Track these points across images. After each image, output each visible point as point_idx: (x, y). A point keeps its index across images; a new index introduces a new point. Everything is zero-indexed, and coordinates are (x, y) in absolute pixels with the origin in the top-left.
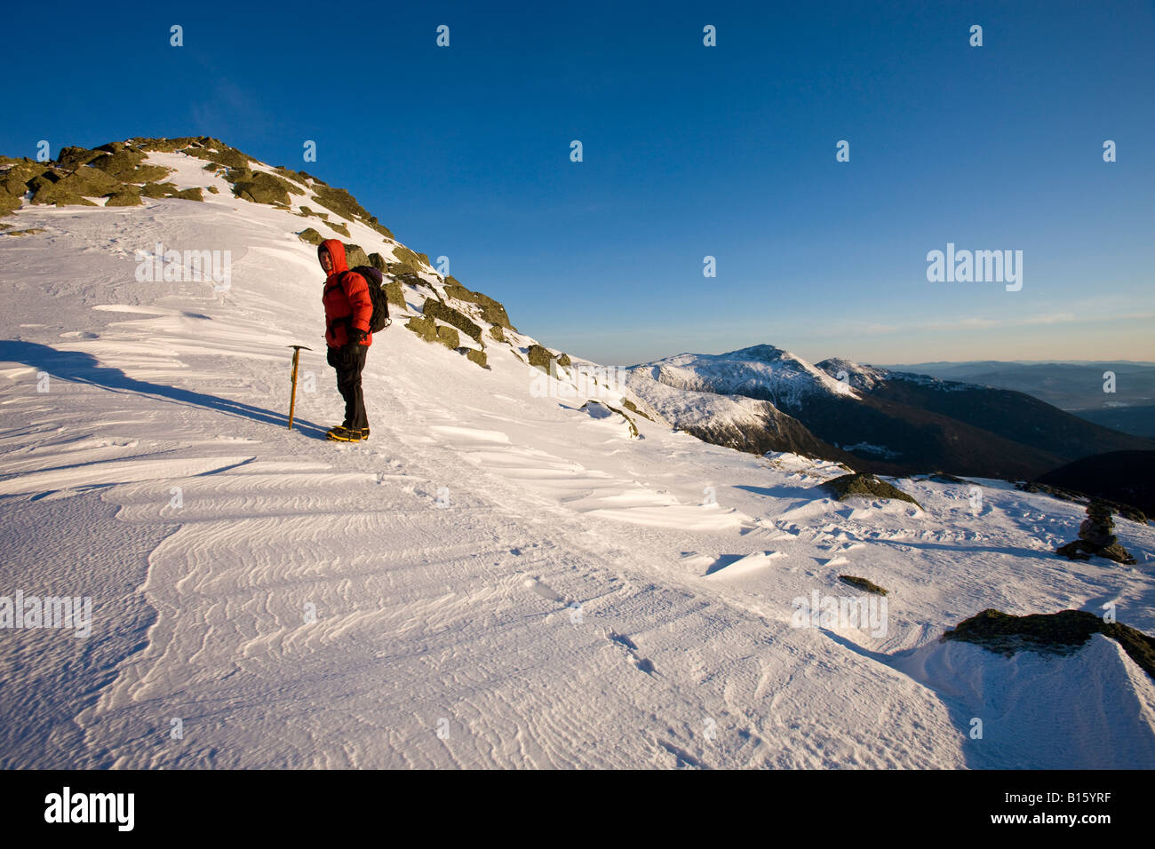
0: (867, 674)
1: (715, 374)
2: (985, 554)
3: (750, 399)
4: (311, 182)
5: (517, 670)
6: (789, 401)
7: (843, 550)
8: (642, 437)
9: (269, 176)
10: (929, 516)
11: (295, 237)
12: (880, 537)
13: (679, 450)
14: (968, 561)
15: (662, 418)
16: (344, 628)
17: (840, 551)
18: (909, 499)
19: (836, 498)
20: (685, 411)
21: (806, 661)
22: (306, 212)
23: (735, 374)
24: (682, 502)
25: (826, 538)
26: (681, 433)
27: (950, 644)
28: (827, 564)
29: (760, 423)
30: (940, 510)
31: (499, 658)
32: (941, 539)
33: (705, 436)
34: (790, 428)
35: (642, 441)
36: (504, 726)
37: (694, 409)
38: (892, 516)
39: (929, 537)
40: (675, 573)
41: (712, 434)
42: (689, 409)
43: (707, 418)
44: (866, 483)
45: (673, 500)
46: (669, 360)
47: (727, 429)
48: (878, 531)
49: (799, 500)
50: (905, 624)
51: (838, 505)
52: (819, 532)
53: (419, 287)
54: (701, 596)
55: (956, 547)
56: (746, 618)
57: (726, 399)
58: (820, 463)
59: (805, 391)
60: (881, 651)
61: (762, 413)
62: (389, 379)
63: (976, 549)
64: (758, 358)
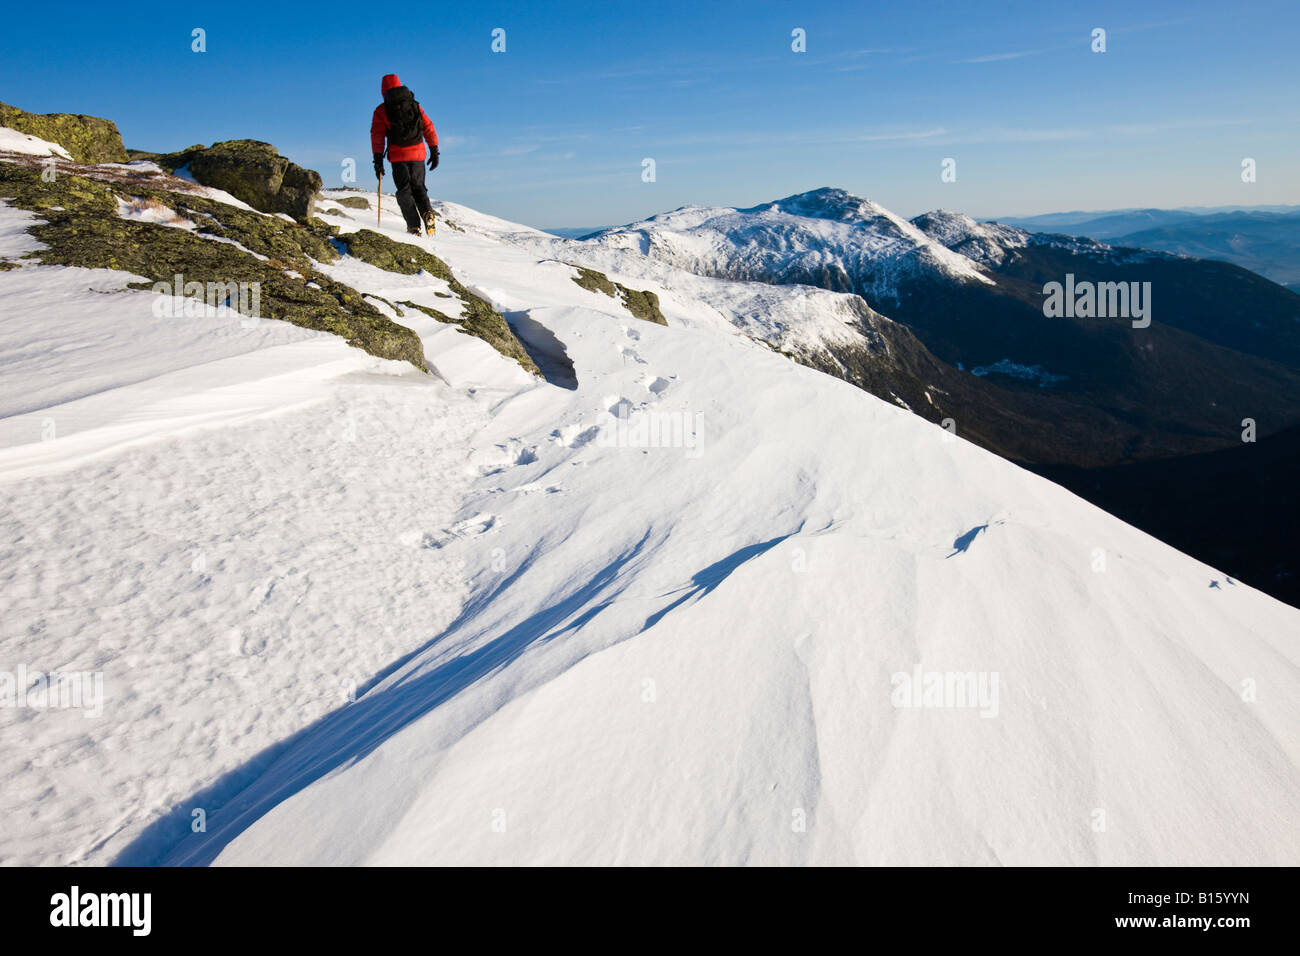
1: (748, 244)
3: (828, 292)
6: (881, 289)
23: (782, 243)
59: (904, 273)
64: (818, 213)
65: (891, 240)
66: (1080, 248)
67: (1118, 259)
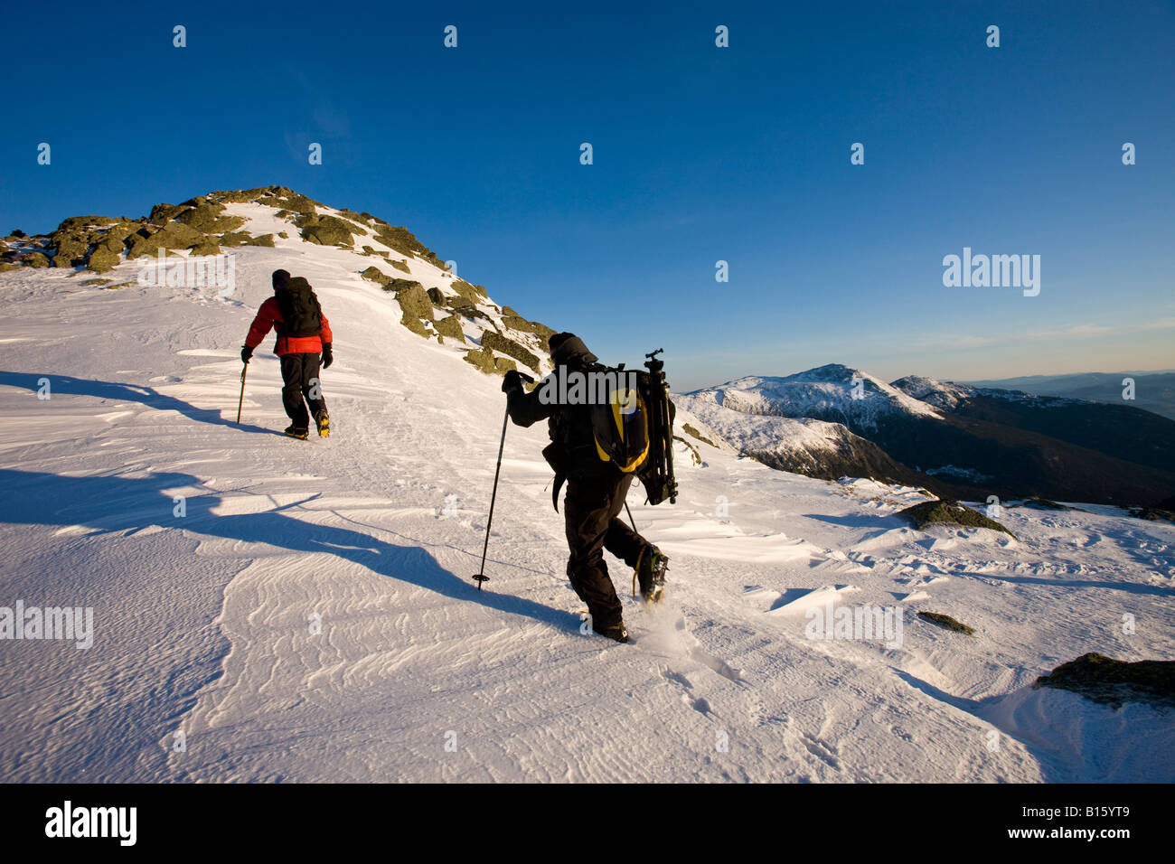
0: (944, 722)
1: (782, 397)
2: (1092, 590)
3: (820, 422)
4: (372, 222)
5: (569, 707)
6: (864, 423)
7: (924, 584)
8: (705, 465)
9: (334, 219)
10: (1024, 546)
11: (358, 276)
12: (966, 570)
13: (744, 477)
14: (1071, 598)
15: (727, 444)
16: (401, 662)
17: (920, 585)
18: (999, 528)
19: (916, 527)
20: (751, 437)
21: (875, 705)
22: (368, 251)
23: (804, 396)
24: (747, 533)
25: (904, 571)
26: (747, 460)
27: (1044, 691)
28: (905, 600)
29: (833, 447)
30: (1036, 539)
31: (552, 695)
32: (1039, 572)
33: (773, 462)
34: (866, 452)
35: (705, 469)
36: (555, 764)
37: (761, 434)
38: (980, 547)
39: (1024, 569)
40: (737, 608)
41: (781, 459)
42: (756, 434)
43: (775, 443)
44: (949, 511)
45: (737, 531)
46: (732, 384)
47: (797, 454)
48: (964, 563)
49: (874, 529)
50: (994, 667)
51: (918, 535)
52: (896, 564)
53: (477, 319)
54: (761, 633)
55: (1057, 582)
56: (810, 658)
57: (795, 423)
58: (899, 488)
59: (880, 412)
60: (965, 696)
61: (834, 436)
62: (448, 413)
63: (1081, 584)
64: (827, 379)
65: (872, 393)
66: (1015, 397)
67: (1043, 404)
